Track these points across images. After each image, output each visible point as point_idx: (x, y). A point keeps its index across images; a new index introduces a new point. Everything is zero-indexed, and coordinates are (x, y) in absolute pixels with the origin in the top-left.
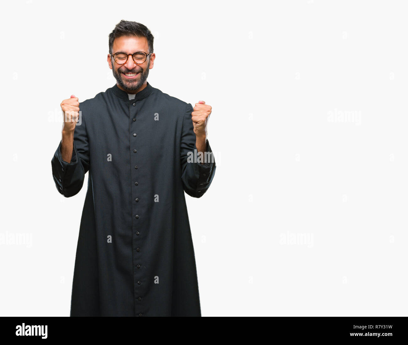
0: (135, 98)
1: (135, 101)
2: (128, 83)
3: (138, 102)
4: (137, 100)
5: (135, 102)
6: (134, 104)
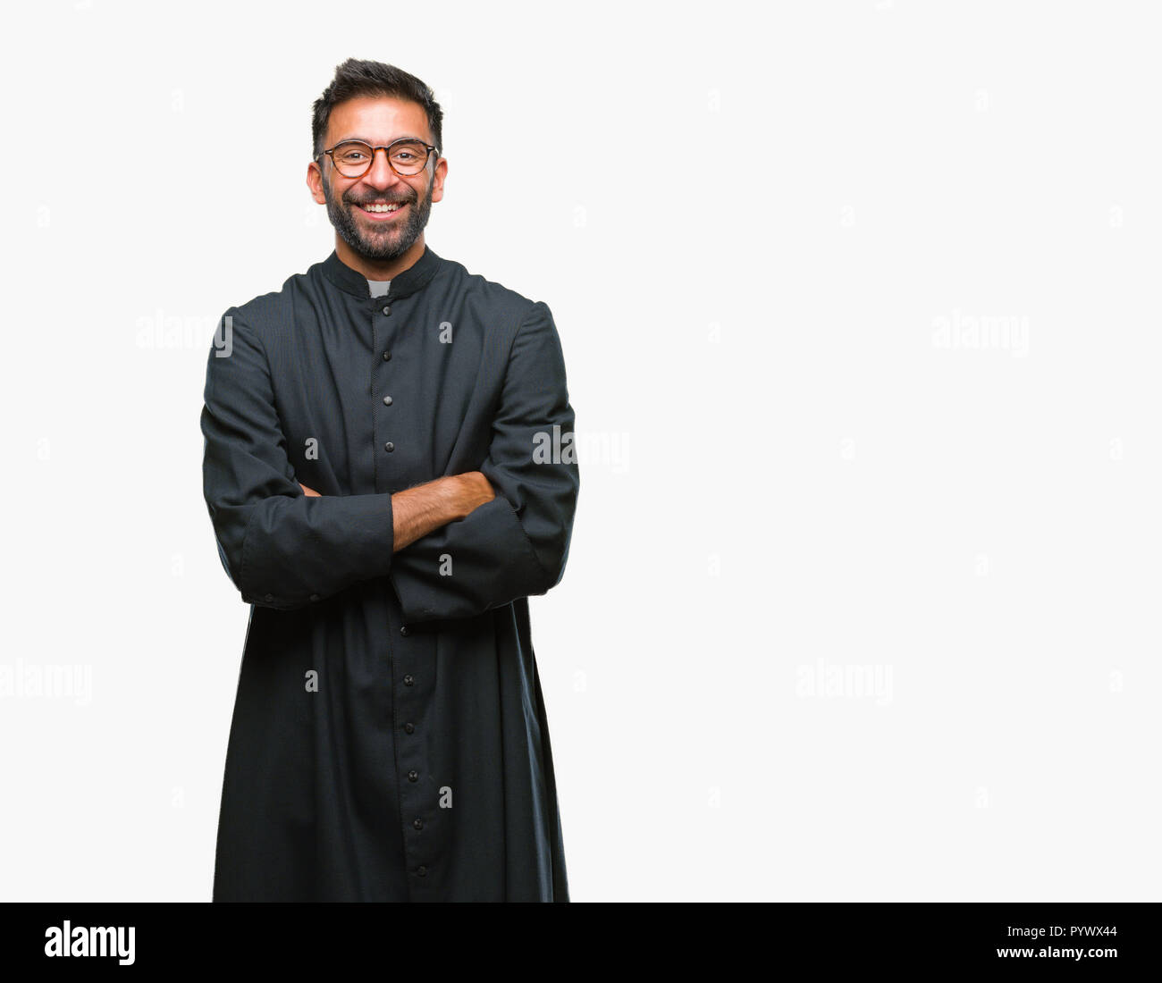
1: (389, 301)
2: (373, 236)
5: (389, 305)
6: (386, 310)
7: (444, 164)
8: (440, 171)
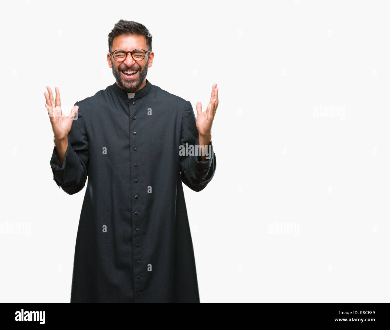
0: (135, 97)
3: (137, 100)
4: (137, 98)
5: (134, 101)
6: (134, 103)
7: (153, 54)
8: (151, 56)
